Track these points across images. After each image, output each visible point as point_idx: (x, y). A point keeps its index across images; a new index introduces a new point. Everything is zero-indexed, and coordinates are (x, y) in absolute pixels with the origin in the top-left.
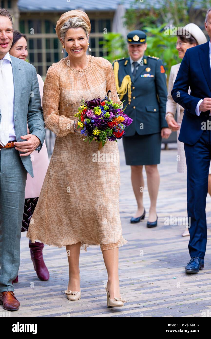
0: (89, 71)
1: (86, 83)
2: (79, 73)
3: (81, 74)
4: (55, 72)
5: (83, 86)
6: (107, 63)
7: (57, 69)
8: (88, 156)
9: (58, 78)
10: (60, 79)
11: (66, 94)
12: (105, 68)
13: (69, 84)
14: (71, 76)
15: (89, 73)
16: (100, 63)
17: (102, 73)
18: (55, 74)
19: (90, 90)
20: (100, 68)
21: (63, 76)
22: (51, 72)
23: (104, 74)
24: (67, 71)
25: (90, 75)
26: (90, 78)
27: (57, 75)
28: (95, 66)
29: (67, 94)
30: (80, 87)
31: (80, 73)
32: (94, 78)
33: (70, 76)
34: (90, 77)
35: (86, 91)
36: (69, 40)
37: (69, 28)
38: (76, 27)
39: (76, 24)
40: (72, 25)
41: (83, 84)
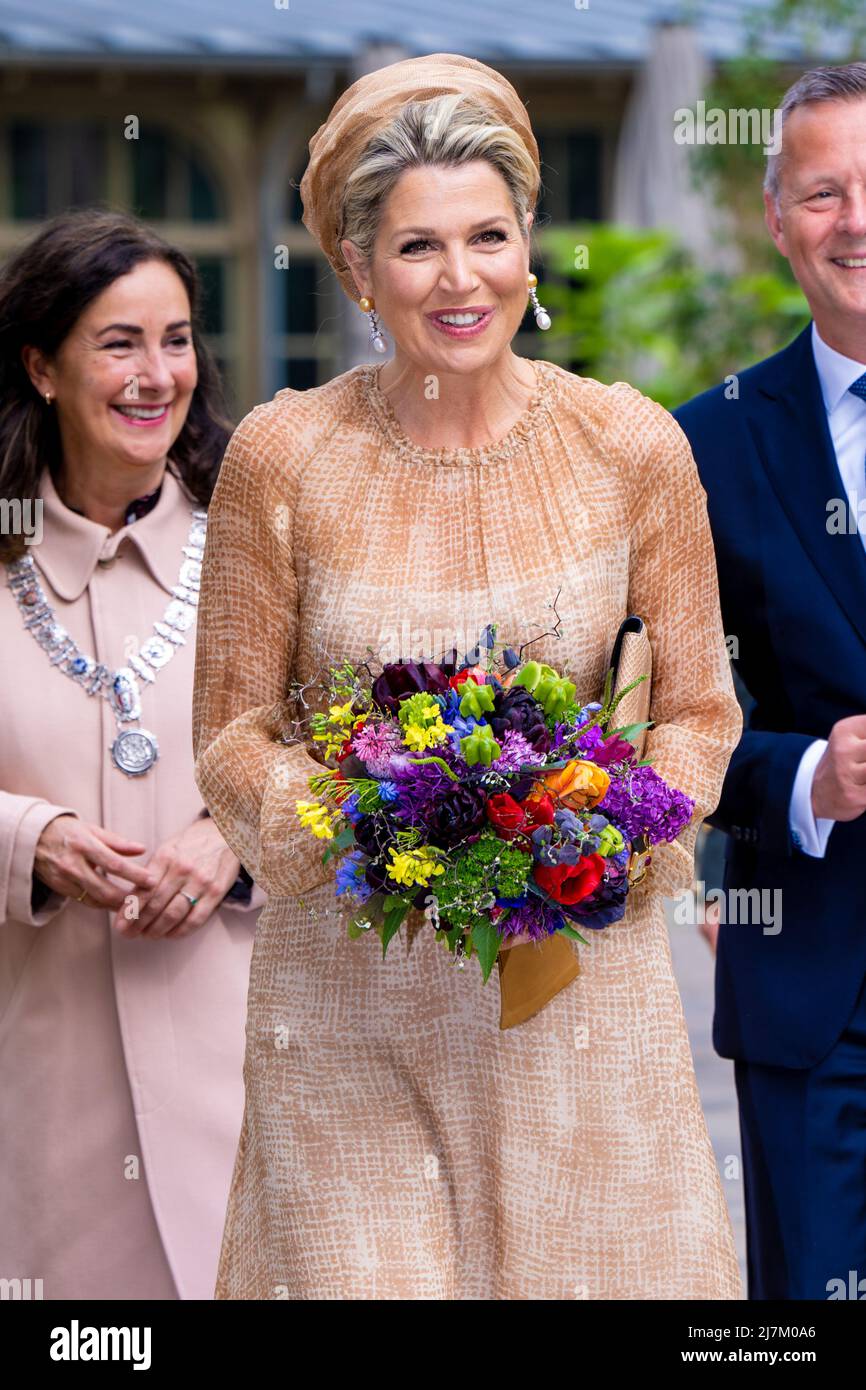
0: (510, 469)
1: (471, 540)
2: (436, 472)
3: (447, 477)
4: (270, 447)
5: (452, 559)
6: (644, 428)
7: (290, 427)
9: (287, 489)
10: (298, 499)
11: (324, 598)
12: (622, 457)
13: (356, 535)
14: (380, 483)
15: (503, 480)
16: (598, 421)
17: (596, 492)
18: (267, 459)
19: (485, 592)
20: (594, 455)
21: (322, 480)
22: (250, 440)
23: (615, 499)
24: (356, 450)
25: (510, 496)
26: (508, 517)
27: (284, 470)
28: (562, 437)
29: (332, 600)
30: (427, 562)
31: (446, 472)
32: (537, 522)
33: (374, 481)
34: (508, 510)
35: (458, 594)
36: (408, 248)
37: (409, 163)
38: (456, 155)
39: (451, 140)
40: (429, 148)
41: (450, 545)
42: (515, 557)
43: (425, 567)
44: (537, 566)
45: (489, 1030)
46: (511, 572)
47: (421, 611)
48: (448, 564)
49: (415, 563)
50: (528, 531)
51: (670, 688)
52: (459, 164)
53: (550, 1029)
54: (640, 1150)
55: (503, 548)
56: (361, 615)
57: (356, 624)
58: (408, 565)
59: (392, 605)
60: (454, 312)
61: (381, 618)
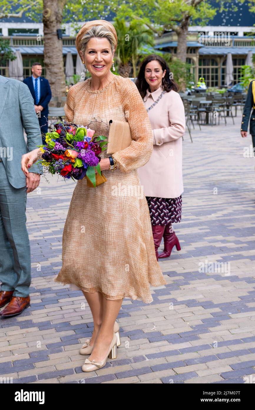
6: (125, 85)
16: (119, 84)
20: (116, 90)
23: (118, 98)
36: (90, 53)
37: (92, 37)
38: (101, 36)
39: (100, 33)
40: (96, 34)
51: (135, 134)
52: (101, 38)
54: (117, 217)
60: (98, 65)
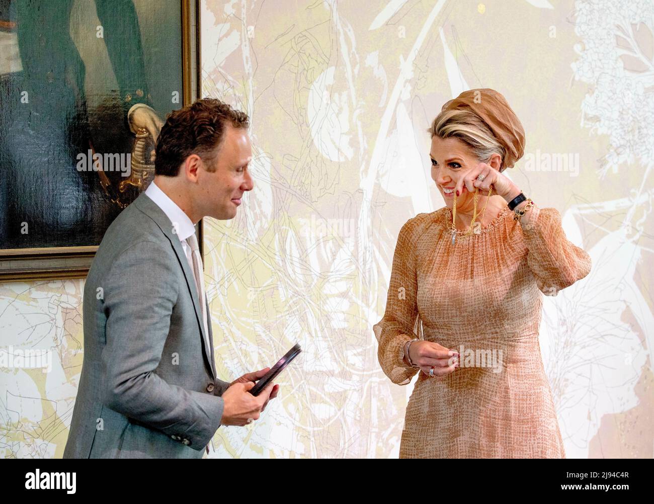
0: (487, 236)
1: (470, 261)
5: (463, 268)
8: (457, 441)
9: (412, 247)
10: (416, 250)
13: (431, 262)
21: (424, 242)
24: (436, 232)
25: (486, 246)
26: (484, 253)
30: (454, 269)
32: (494, 254)
33: (439, 242)
34: (484, 251)
35: (463, 280)
41: (462, 263)
42: (484, 267)
43: (453, 271)
44: (492, 270)
45: (474, 442)
46: (482, 273)
47: (449, 286)
48: (461, 270)
49: (450, 270)
50: (490, 258)
53: (498, 441)
55: (481, 264)
56: (429, 289)
57: (427, 292)
58: (447, 271)
59: (439, 285)
61: (435, 289)
